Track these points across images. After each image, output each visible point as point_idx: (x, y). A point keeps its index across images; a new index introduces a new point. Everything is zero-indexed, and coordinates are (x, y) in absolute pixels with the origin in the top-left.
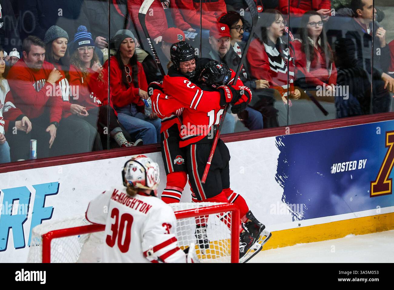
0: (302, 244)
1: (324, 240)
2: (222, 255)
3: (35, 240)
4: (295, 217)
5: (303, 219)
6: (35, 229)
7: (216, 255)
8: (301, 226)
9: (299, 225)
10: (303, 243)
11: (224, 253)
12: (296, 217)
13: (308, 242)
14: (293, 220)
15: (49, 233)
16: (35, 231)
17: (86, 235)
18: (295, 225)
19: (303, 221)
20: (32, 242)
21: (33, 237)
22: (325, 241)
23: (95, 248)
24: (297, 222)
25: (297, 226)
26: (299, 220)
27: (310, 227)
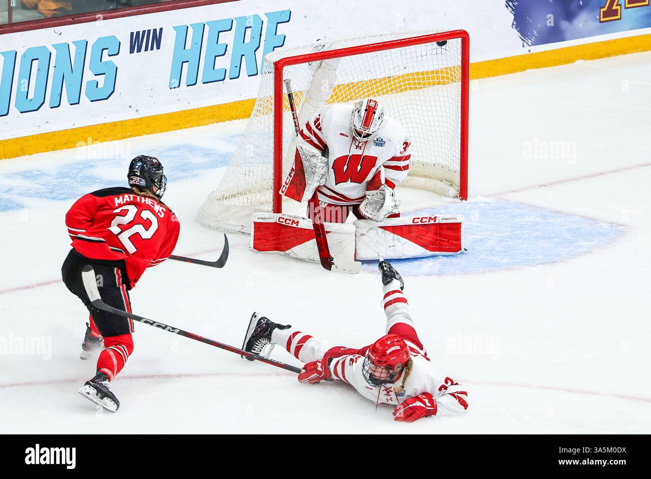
0: (532, 70)
1: (553, 66)
2: (452, 80)
3: (268, 67)
4: (525, 43)
5: (533, 45)
6: (267, 57)
7: (446, 81)
8: (531, 52)
9: (530, 51)
10: (533, 68)
11: (454, 79)
12: (527, 43)
13: (538, 68)
14: (523, 46)
15: (280, 60)
16: (267, 59)
17: (318, 62)
18: (525, 51)
19: (533, 47)
20: (265, 69)
21: (265, 64)
22: (555, 67)
23: (328, 75)
24: (527, 48)
25: (527, 52)
26: (530, 46)
27: (540, 53)
